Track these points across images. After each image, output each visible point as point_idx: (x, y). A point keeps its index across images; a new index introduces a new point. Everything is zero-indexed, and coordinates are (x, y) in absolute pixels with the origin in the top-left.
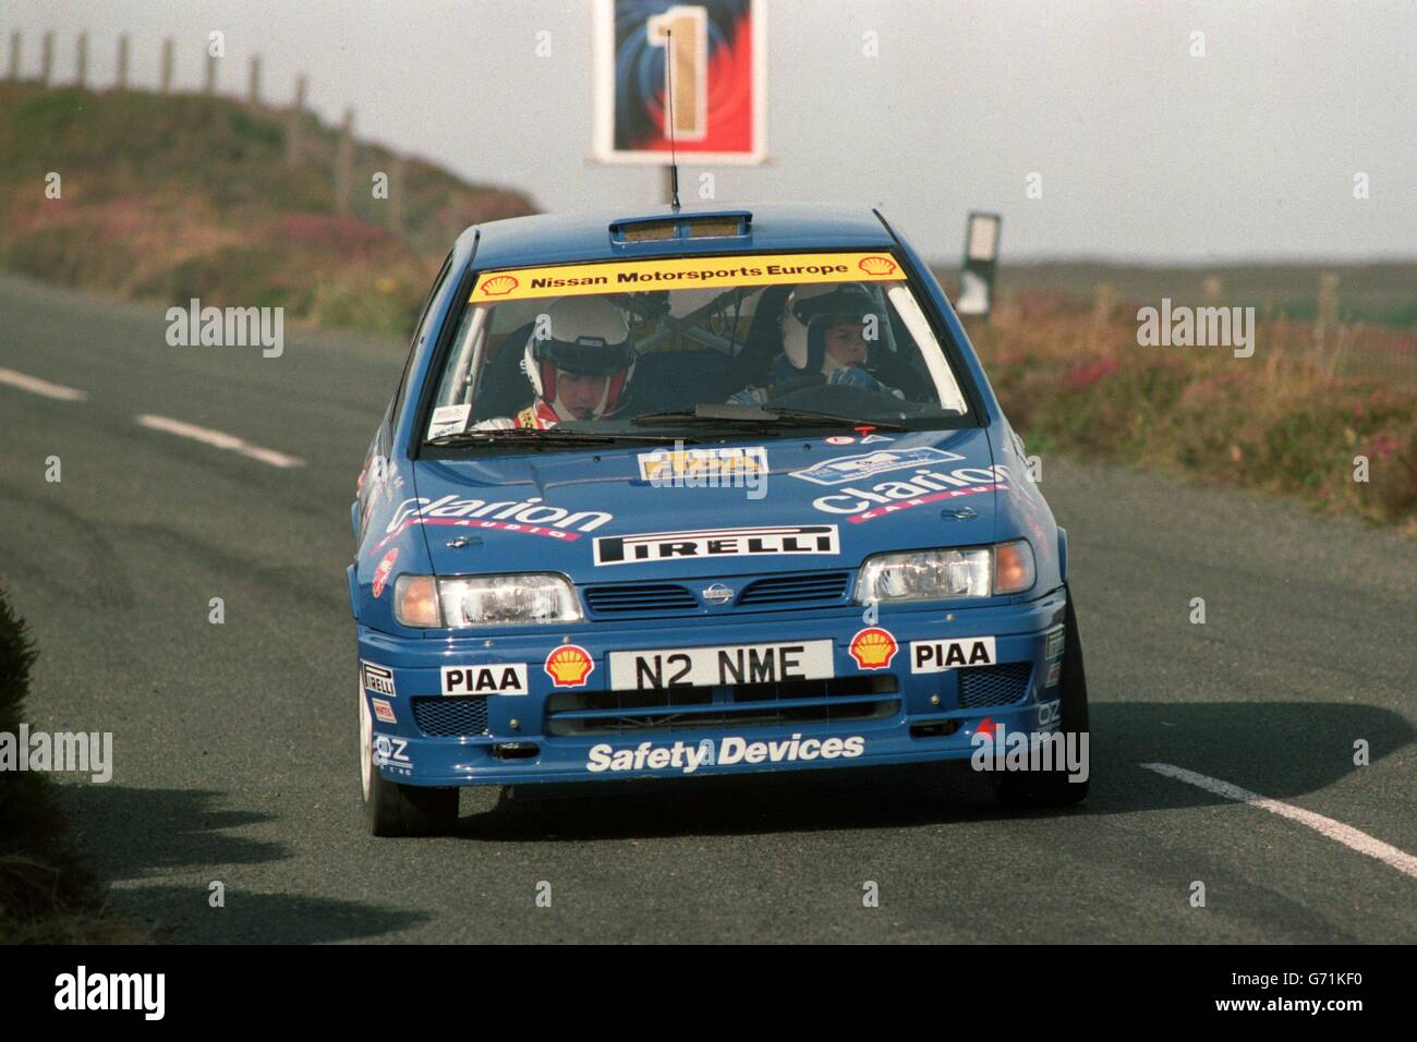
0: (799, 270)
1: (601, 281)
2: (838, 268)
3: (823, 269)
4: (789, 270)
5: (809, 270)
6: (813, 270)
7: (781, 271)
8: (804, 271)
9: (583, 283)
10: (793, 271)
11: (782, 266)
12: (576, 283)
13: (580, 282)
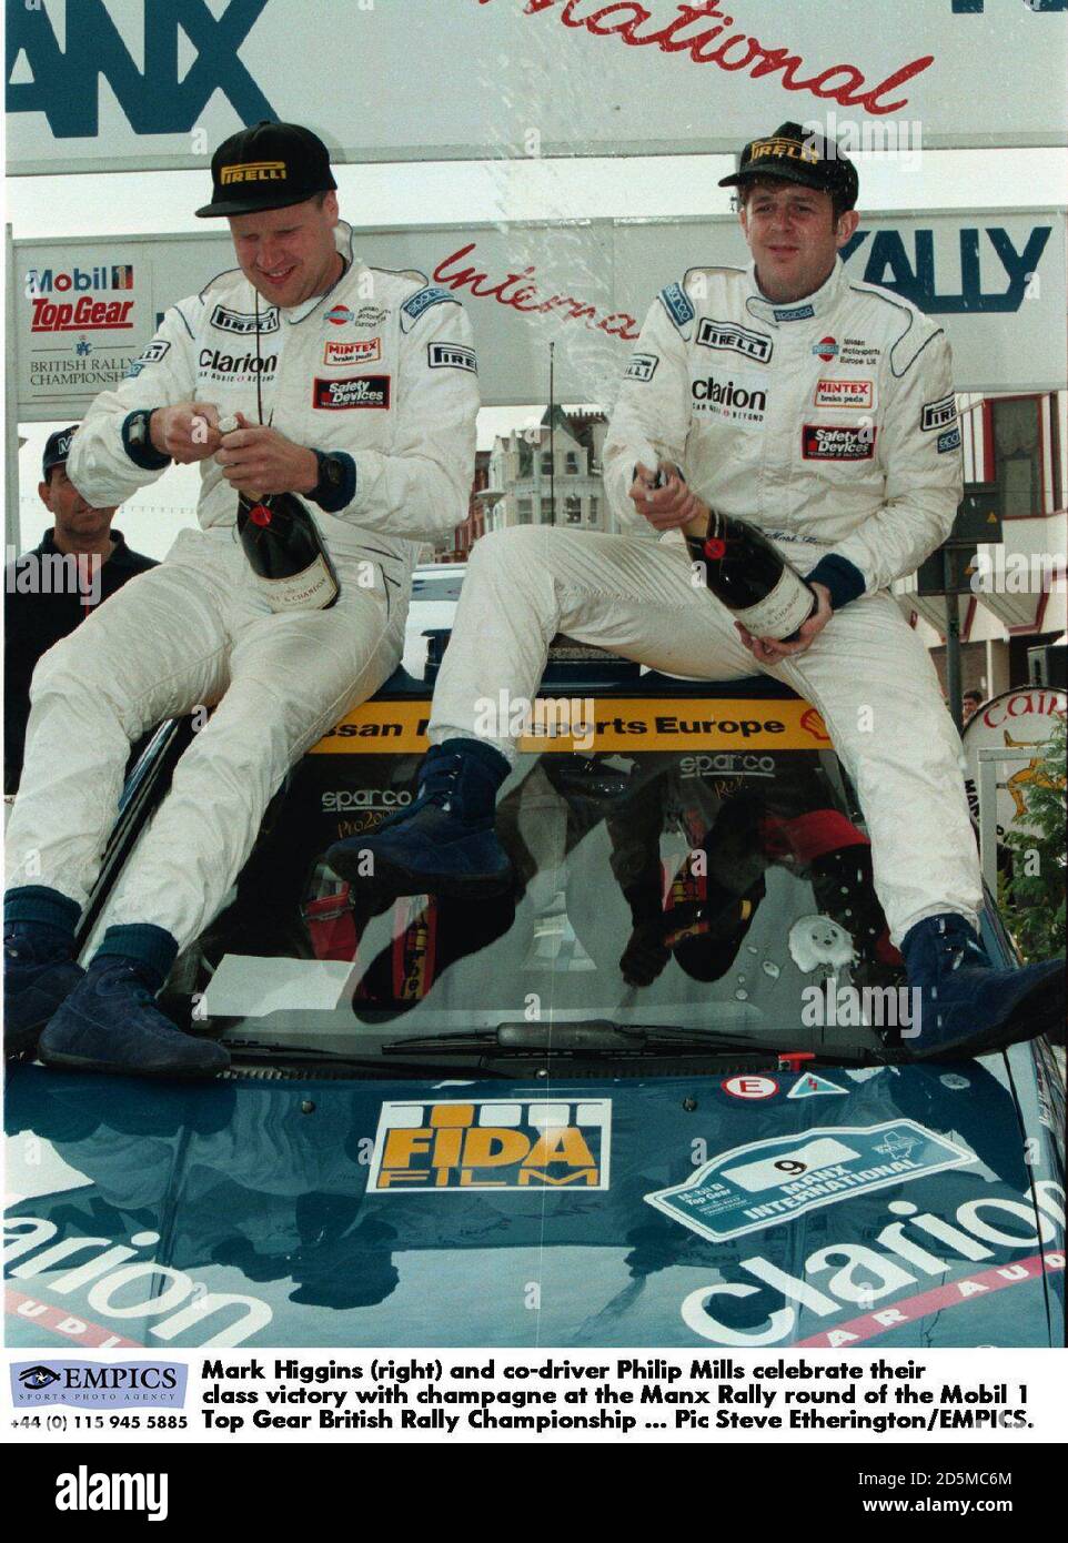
0: (707, 727)
1: (392, 730)
2: (768, 727)
3: (744, 725)
4: (690, 727)
5: (722, 727)
6: (729, 727)
7: (678, 726)
8: (714, 728)
9: (363, 734)
10: (696, 728)
11: (680, 719)
12: (353, 733)
13: (359, 730)
